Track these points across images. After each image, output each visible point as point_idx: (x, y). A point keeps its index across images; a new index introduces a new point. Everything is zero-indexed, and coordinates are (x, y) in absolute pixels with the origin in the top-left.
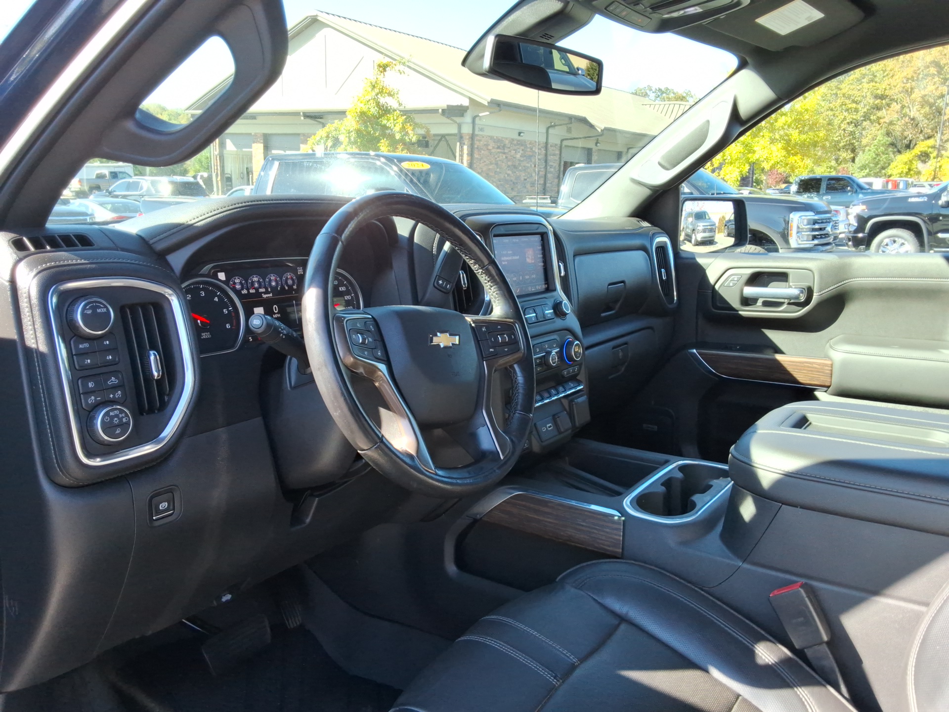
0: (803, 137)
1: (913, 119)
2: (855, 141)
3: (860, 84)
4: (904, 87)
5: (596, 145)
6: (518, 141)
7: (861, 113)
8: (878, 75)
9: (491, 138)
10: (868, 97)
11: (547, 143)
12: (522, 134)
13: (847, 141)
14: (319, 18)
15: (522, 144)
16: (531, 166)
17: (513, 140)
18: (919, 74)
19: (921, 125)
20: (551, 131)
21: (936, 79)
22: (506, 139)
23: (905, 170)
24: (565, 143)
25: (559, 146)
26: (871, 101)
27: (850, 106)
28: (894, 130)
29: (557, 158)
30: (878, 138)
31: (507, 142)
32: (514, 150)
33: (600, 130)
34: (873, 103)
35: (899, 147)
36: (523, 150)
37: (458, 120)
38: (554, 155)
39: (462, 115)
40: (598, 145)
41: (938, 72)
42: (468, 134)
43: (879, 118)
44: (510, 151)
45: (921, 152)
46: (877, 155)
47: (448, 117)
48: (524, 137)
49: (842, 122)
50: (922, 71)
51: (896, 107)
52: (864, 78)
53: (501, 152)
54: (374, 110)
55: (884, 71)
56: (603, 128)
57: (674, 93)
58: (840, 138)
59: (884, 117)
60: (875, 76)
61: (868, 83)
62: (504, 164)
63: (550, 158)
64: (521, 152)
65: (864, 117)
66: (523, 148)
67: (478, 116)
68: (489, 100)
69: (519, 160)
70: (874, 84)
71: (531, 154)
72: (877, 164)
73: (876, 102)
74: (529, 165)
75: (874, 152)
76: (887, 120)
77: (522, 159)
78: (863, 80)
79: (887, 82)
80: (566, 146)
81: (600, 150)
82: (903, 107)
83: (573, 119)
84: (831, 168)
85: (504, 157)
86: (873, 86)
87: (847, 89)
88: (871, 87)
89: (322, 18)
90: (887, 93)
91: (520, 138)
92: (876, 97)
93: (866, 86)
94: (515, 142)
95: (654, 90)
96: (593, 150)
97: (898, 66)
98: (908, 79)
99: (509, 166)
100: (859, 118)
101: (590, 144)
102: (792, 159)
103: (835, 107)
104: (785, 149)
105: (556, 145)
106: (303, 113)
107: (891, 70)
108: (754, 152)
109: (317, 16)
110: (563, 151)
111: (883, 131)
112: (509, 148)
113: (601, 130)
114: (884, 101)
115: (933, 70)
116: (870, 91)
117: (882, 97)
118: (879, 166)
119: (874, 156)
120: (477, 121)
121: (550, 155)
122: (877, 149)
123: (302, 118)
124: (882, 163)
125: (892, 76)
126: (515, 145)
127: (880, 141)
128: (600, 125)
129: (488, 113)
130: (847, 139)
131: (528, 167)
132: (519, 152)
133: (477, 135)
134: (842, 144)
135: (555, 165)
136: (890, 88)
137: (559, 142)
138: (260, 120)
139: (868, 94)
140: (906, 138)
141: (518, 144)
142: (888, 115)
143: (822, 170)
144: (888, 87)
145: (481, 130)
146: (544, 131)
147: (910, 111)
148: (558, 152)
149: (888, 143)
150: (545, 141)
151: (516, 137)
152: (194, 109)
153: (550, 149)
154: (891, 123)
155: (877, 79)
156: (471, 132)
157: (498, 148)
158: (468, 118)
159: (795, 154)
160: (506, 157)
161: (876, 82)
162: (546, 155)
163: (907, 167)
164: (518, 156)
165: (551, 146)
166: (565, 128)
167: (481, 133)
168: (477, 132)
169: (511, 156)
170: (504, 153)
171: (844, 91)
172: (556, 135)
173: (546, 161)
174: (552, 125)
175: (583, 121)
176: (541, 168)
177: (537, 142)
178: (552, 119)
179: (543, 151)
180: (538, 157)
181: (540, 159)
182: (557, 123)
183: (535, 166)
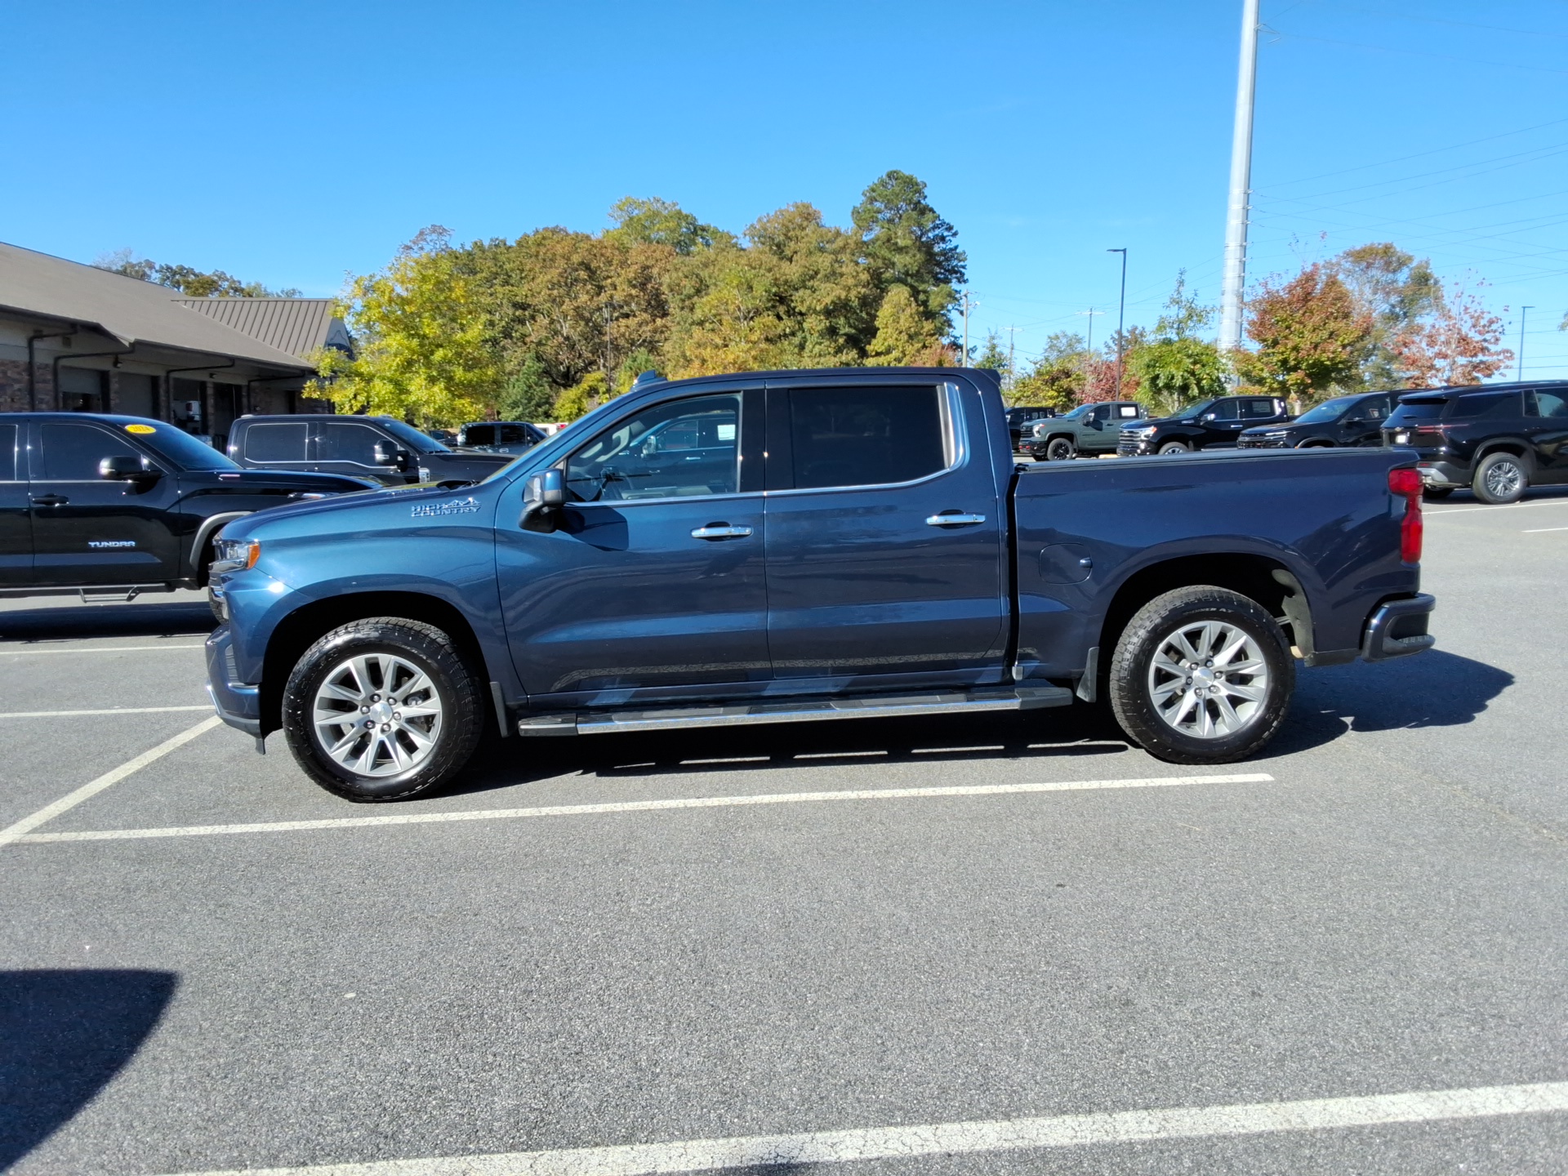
0: (470, 375)
1: (567, 338)
3: (491, 287)
4: (550, 295)
5: (116, 366)
7: (498, 328)
8: (514, 275)
10: (505, 306)
11: (31, 363)
16: (6, 401)
18: (567, 278)
19: (578, 347)
20: (37, 344)
21: (589, 287)
23: (575, 411)
24: (63, 362)
25: (53, 367)
26: (510, 312)
28: (544, 353)
29: (50, 386)
30: (526, 363)
33: (125, 344)
34: (513, 314)
35: (555, 376)
38: (45, 381)
40: (119, 365)
41: (590, 277)
43: (524, 336)
45: (590, 387)
46: (530, 387)
50: (570, 274)
51: (543, 321)
52: (495, 278)
55: (522, 271)
56: (132, 339)
57: (195, 275)
59: (530, 335)
60: (510, 276)
61: (501, 285)
63: (38, 386)
65: (503, 332)
70: (510, 288)
71: (4, 381)
72: (530, 400)
73: (517, 313)
74: (3, 400)
75: (525, 383)
76: (534, 338)
78: (495, 282)
79: (526, 287)
80: (64, 367)
81: (123, 375)
82: (552, 322)
83: (78, 327)
86: (509, 291)
88: (507, 291)
90: (529, 301)
92: (516, 306)
93: (499, 289)
95: (157, 268)
96: (111, 374)
97: (538, 266)
98: (553, 284)
100: (496, 335)
101: (105, 365)
102: (458, 403)
104: (447, 388)
105: (47, 365)
107: (530, 271)
108: (408, 392)
110: (62, 378)
111: (532, 354)
113: (130, 343)
114: (527, 313)
115: (583, 274)
116: (506, 296)
117: (523, 307)
118: (533, 402)
119: (525, 389)
121: (38, 382)
122: (528, 379)
124: (537, 398)
125: (533, 279)
127: (529, 367)
128: (127, 336)
135: (47, 397)
136: (533, 295)
137: (50, 361)
139: (505, 301)
140: (562, 364)
142: (535, 331)
144: (529, 293)
146: (26, 344)
147: (562, 327)
148: (49, 377)
149: (540, 370)
150: (28, 360)
153: (37, 373)
154: (539, 343)
155: (512, 281)
159: (460, 397)
161: (512, 286)
162: (31, 383)
163: (576, 406)
165: (39, 368)
166: (59, 339)
172: (45, 352)
173: (31, 392)
174: (38, 335)
175: (96, 330)
176: (23, 404)
177: (14, 362)
178: (38, 326)
179: (26, 377)
180: (17, 386)
181: (19, 390)
182: (45, 333)
183: (13, 400)
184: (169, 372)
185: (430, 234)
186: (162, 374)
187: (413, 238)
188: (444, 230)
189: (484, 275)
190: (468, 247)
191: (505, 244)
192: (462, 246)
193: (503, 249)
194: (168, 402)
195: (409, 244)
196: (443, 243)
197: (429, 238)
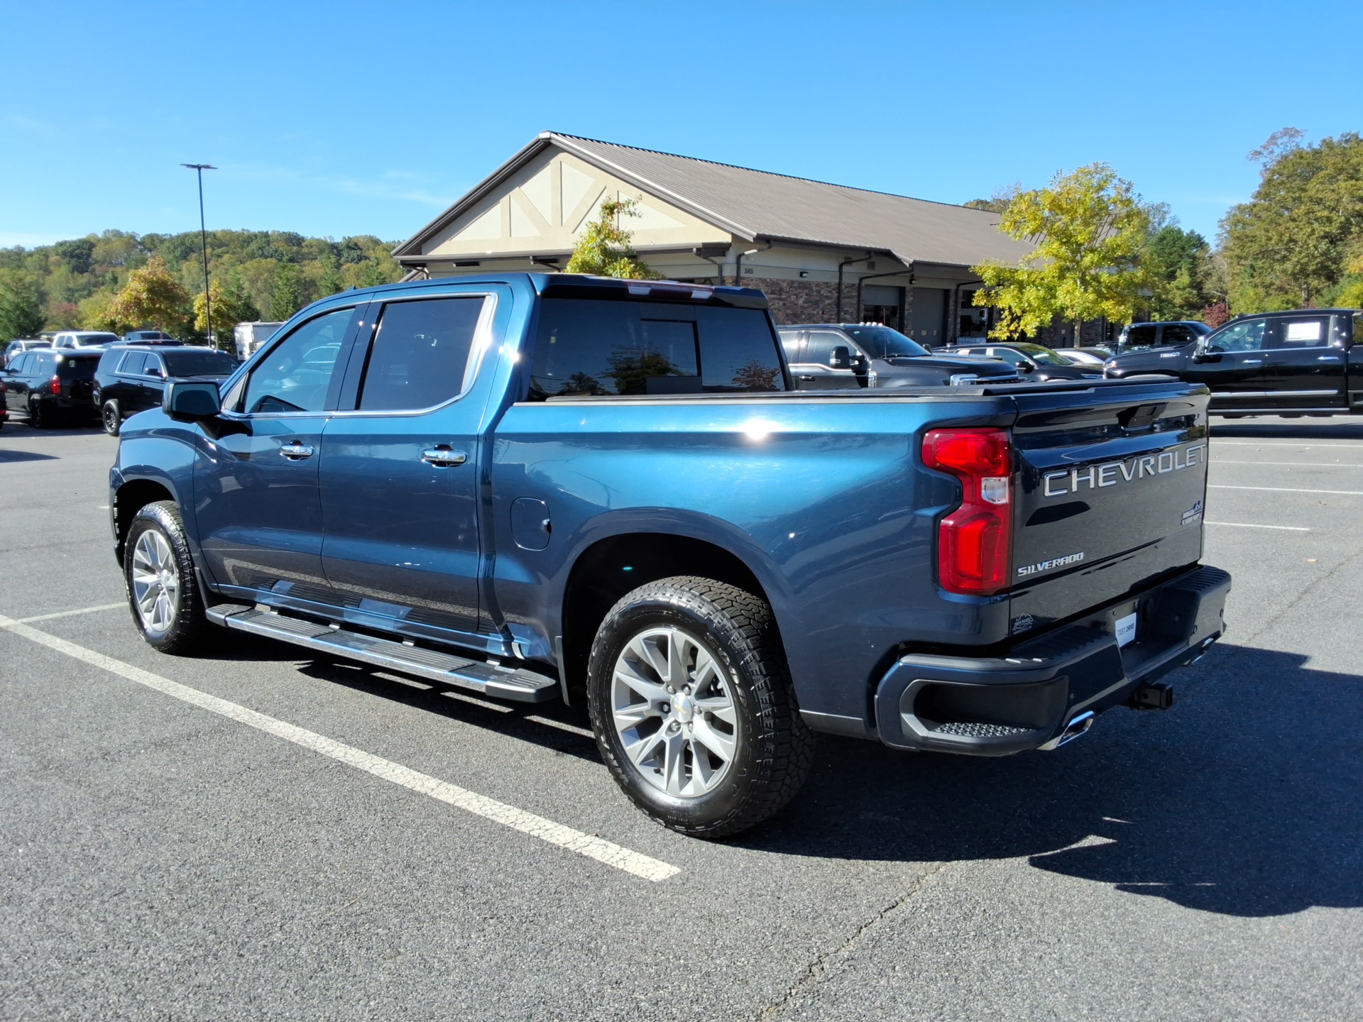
2: (1330, 263)
5: (911, 282)
6: (800, 283)
7: (1336, 225)
9: (763, 281)
11: (840, 284)
12: (804, 275)
13: (1317, 264)
14: (553, 142)
15: (805, 286)
16: (818, 313)
17: (793, 282)
20: (845, 268)
22: (784, 281)
24: (865, 282)
25: (857, 286)
27: (1319, 214)
29: (855, 301)
31: (785, 285)
32: (795, 295)
33: (907, 265)
34: (1353, 209)
36: (806, 295)
37: (718, 260)
38: (850, 297)
39: (723, 254)
40: (914, 282)
42: (731, 277)
44: (789, 297)
47: (704, 258)
48: (807, 278)
49: (1309, 236)
53: (776, 299)
54: (597, 259)
56: (911, 261)
58: (1307, 259)
61: (1345, 181)
62: (781, 313)
63: (844, 301)
64: (804, 297)
66: (807, 291)
67: (744, 254)
68: (755, 234)
69: (802, 307)
70: (1353, 182)
71: (818, 298)
73: (1357, 207)
74: (815, 312)
77: (806, 305)
78: (1339, 177)
80: (866, 285)
83: (872, 254)
84: (1287, 303)
85: (781, 304)
86: (1352, 186)
87: (1315, 190)
88: (1349, 186)
89: (558, 140)
91: (801, 279)
94: (796, 285)
96: (904, 289)
99: (787, 315)
100: (1334, 231)
101: (902, 282)
103: (1299, 216)
105: (854, 285)
106: (534, 257)
109: (550, 138)
110: (863, 292)
112: (788, 292)
113: (910, 265)
120: (743, 260)
121: (845, 298)
123: (532, 263)
126: (796, 288)
128: (907, 258)
129: (755, 251)
130: (1318, 260)
131: (814, 315)
132: (802, 297)
133: (743, 278)
134: (1311, 268)
135: (851, 310)
137: (856, 282)
138: (483, 266)
141: (799, 287)
143: (1276, 306)
145: (750, 271)
146: (837, 269)
148: (855, 294)
150: (838, 281)
151: (797, 278)
152: (403, 255)
153: (845, 291)
156: (735, 275)
157: (773, 293)
158: (731, 257)
160: (784, 304)
162: (839, 298)
164: (801, 302)
165: (846, 287)
166: (865, 263)
167: (748, 275)
168: (742, 274)
169: (790, 302)
170: (781, 299)
171: (1312, 193)
172: (853, 273)
173: (838, 305)
174: (848, 262)
175: (887, 254)
176: (831, 315)
177: (827, 283)
178: (848, 255)
179: (835, 294)
180: (827, 302)
181: (829, 304)
182: (853, 259)
183: (823, 313)
184: (958, 286)
185: (1282, 137)
186: (952, 287)
187: (1264, 143)
188: (1297, 132)
189: (1328, 171)
190: (1316, 146)
191: (1357, 138)
192: (1310, 145)
193: (1353, 144)
194: (956, 310)
195: (1259, 150)
196: (1294, 144)
197: (1280, 141)
